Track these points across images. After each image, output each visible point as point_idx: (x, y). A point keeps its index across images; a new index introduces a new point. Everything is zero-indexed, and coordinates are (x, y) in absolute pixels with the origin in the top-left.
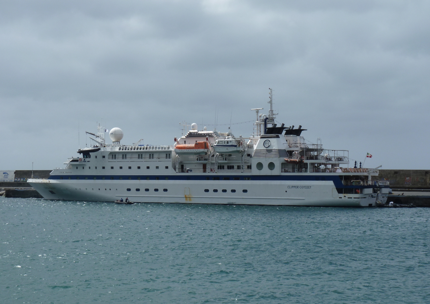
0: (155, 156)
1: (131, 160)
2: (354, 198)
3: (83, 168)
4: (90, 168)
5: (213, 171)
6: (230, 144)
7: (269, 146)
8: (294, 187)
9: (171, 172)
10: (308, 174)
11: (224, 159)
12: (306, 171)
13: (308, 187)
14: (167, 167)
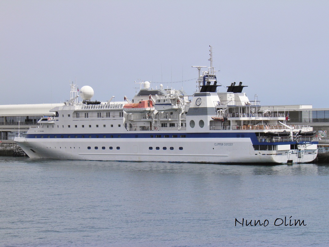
0: (111, 114)
1: (92, 119)
2: (267, 155)
3: (53, 127)
4: (58, 126)
5: (156, 129)
6: (166, 102)
7: (200, 104)
8: (220, 144)
9: (123, 130)
10: (231, 131)
11: (165, 117)
12: (229, 129)
13: (231, 144)
14: (119, 126)
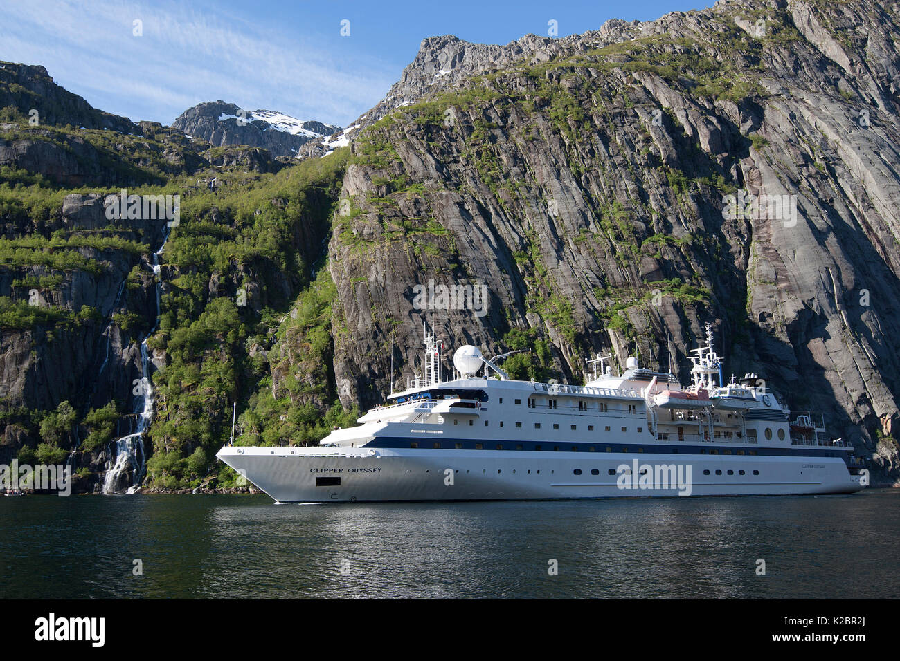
0: (610, 406)
1: (570, 412)
3: (471, 424)
4: (487, 423)
5: (708, 439)
8: (809, 465)
9: (647, 439)
10: (817, 447)
13: (822, 466)
14: (640, 430)
